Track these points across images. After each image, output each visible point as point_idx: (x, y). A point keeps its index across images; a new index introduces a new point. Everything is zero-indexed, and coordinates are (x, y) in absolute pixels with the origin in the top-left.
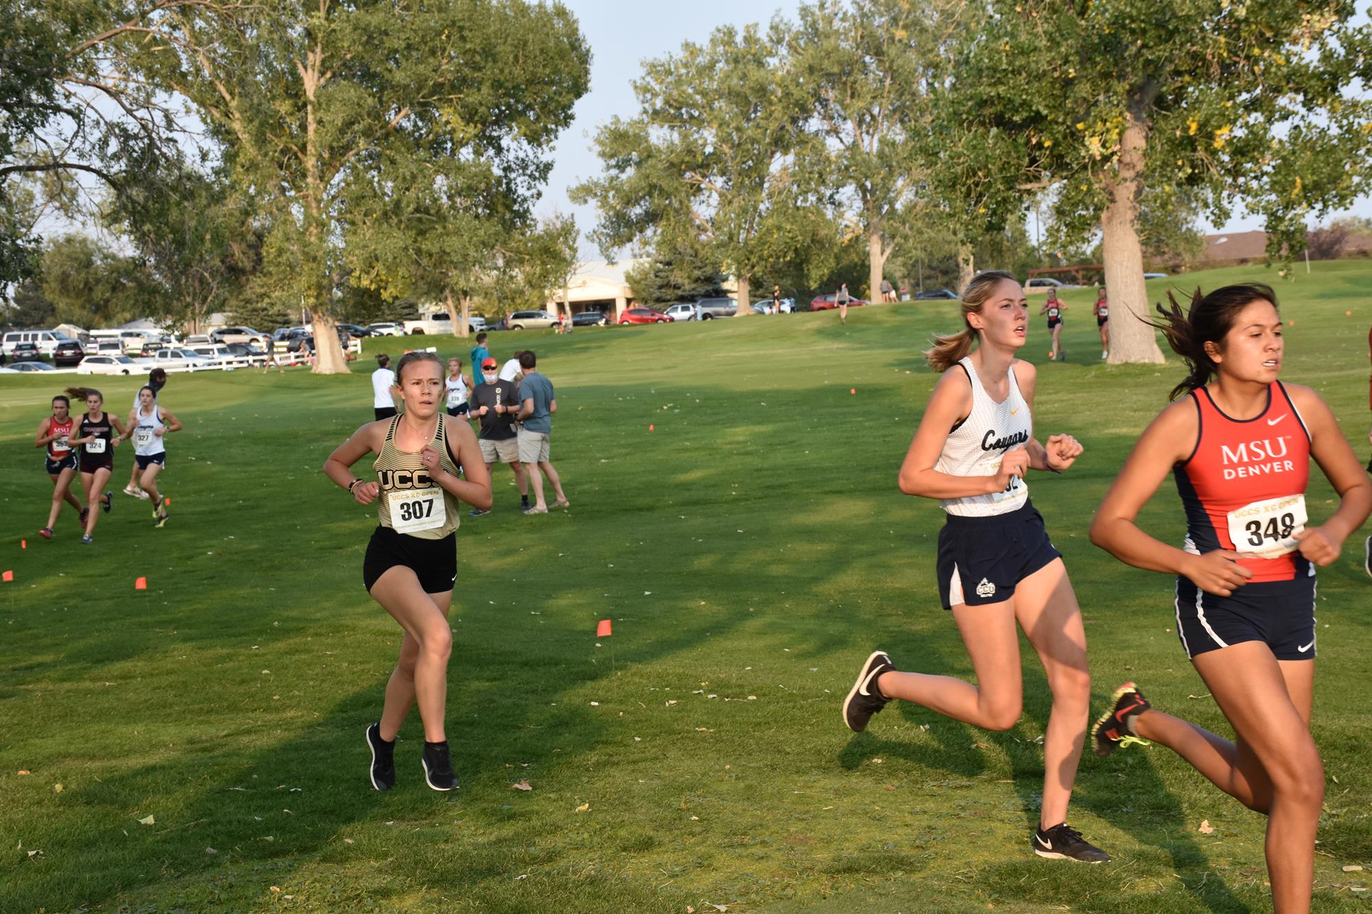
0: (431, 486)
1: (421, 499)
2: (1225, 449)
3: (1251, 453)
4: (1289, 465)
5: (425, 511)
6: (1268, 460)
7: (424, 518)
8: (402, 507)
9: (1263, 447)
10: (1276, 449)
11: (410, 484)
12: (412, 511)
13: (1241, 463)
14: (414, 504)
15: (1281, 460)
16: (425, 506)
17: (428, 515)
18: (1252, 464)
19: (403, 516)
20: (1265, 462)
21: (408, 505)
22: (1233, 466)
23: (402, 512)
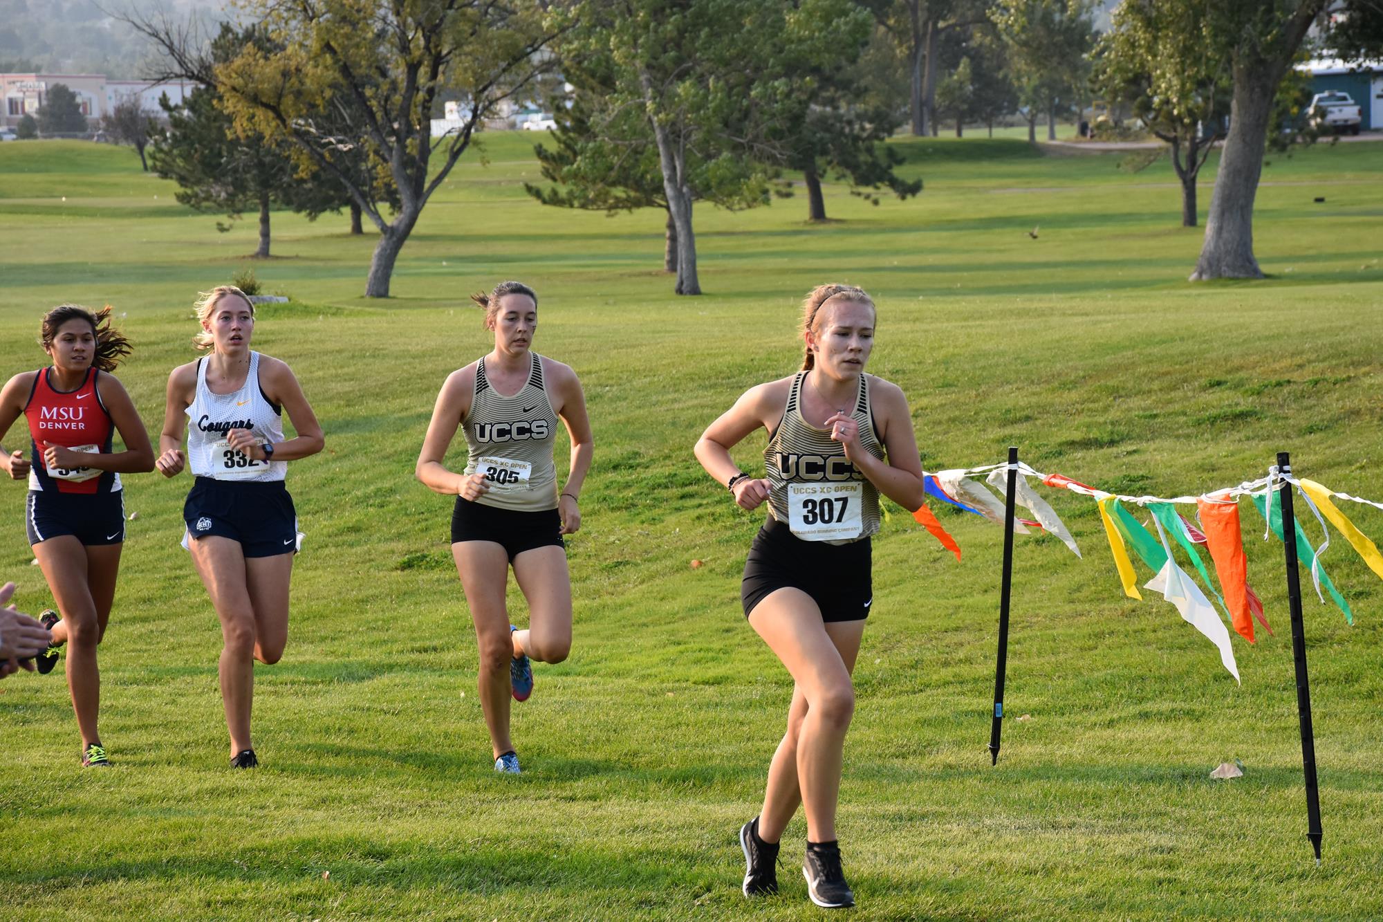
0: (851, 479)
1: (833, 496)
2: (44, 409)
3: (59, 414)
4: (82, 426)
5: (836, 514)
6: (69, 420)
7: (834, 524)
8: (805, 504)
9: (68, 412)
10: (76, 414)
11: (820, 475)
12: (817, 510)
13: (51, 419)
14: (822, 502)
15: (78, 422)
16: (837, 506)
17: (839, 520)
18: (58, 421)
19: (806, 518)
20: (66, 422)
21: (814, 503)
22: (45, 420)
23: (805, 512)
